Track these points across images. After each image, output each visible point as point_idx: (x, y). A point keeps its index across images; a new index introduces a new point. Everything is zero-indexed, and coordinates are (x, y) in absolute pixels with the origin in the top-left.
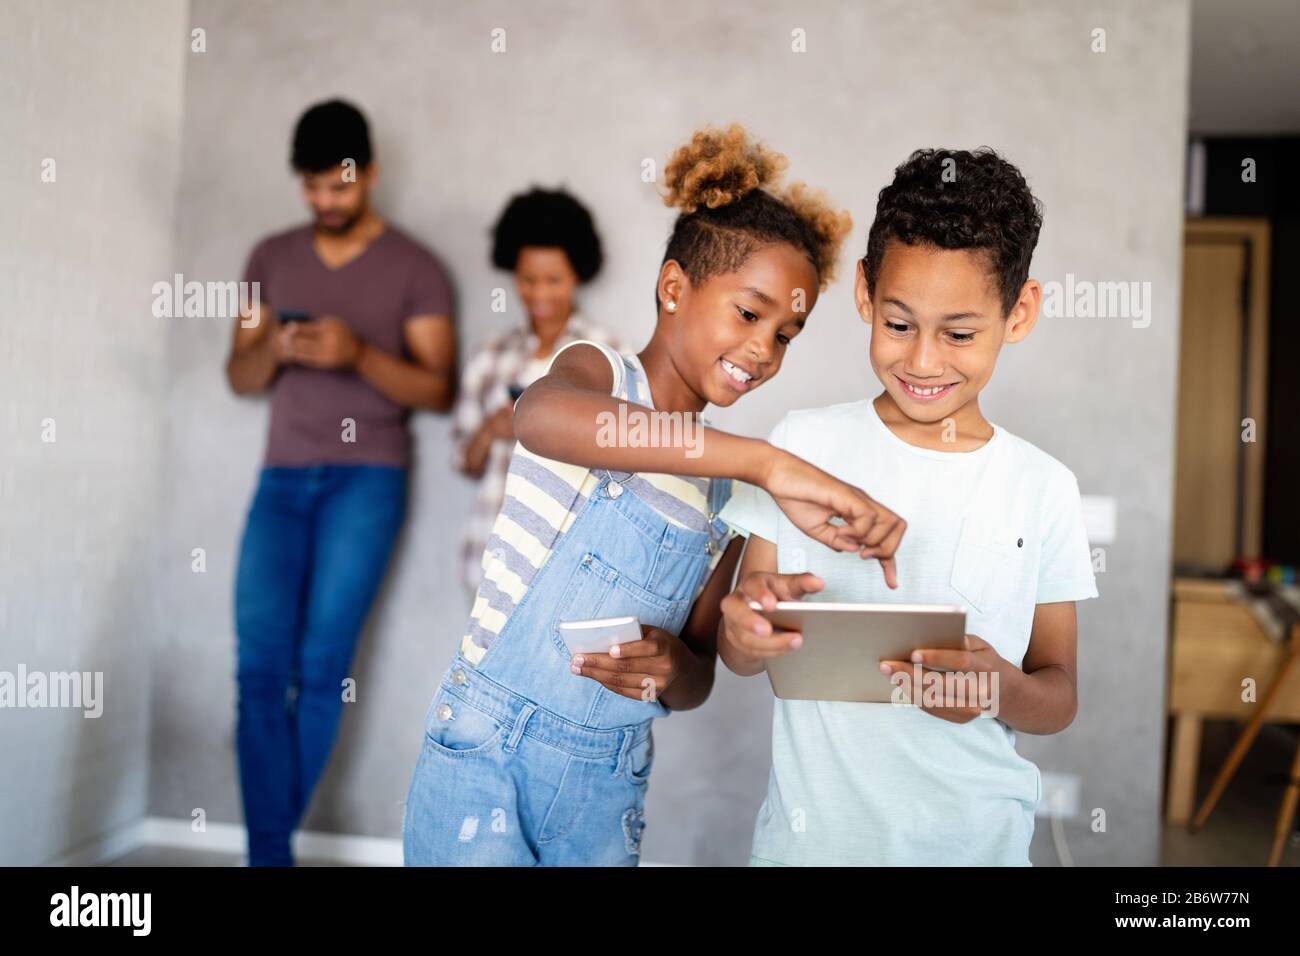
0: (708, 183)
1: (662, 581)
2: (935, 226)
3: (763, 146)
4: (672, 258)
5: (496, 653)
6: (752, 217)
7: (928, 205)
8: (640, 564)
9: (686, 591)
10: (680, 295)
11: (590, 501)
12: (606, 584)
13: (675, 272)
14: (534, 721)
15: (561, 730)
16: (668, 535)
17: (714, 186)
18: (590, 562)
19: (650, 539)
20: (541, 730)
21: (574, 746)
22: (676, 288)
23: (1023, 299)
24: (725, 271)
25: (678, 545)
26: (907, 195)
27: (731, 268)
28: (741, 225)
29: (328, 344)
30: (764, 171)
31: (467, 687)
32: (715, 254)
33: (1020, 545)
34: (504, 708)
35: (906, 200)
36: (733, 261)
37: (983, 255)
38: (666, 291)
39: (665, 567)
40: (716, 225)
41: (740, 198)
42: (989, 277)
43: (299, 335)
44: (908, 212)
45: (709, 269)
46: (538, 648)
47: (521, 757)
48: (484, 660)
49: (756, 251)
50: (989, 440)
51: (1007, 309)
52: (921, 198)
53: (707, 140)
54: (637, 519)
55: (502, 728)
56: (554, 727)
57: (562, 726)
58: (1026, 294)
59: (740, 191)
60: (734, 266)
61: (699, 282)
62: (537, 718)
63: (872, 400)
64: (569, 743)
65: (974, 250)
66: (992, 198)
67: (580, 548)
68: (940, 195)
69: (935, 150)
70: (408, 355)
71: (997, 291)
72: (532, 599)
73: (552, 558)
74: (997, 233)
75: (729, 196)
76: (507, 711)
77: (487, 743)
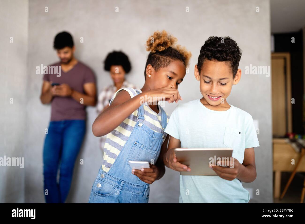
0: (159, 45)
1: (154, 146)
2: (217, 55)
3: (171, 36)
4: (149, 64)
5: (113, 169)
6: (170, 53)
7: (215, 50)
8: (148, 143)
9: (159, 148)
10: (152, 73)
11: (135, 128)
12: (141, 149)
13: (150, 67)
14: (124, 185)
15: (131, 187)
16: (154, 135)
17: (161, 46)
18: (136, 144)
19: (150, 136)
20: (126, 188)
21: (134, 191)
22: (151, 71)
23: (237, 74)
24: (164, 67)
25: (157, 137)
26: (209, 48)
27: (165, 66)
28: (167, 55)
29: (64, 90)
30: (172, 42)
31: (105, 178)
32: (161, 63)
33: (240, 133)
34: (116, 183)
35: (208, 49)
36: (166, 64)
37: (229, 63)
38: (148, 72)
39: (154, 143)
40: (161, 56)
41: (166, 48)
42: (230, 68)
43: (57, 89)
44: (209, 52)
45: (160, 66)
46: (124, 167)
47: (121, 195)
48: (110, 171)
49: (171, 62)
50: (230, 108)
51: (234, 76)
52: (213, 48)
53: (157, 34)
54: (147, 131)
55: (115, 188)
56: (129, 186)
57: (131, 186)
58: (238, 73)
59: (166, 47)
60: (166, 66)
61: (157, 70)
62: (125, 185)
63: (200, 99)
64: (133, 190)
65: (226, 62)
66: (230, 48)
67: (133, 140)
68: (218, 48)
69: (215, 36)
70: (84, 93)
71: (232, 72)
72: (122, 154)
73: (126, 143)
74: (232, 57)
75: (164, 48)
76: (117, 184)
77: (112, 193)
